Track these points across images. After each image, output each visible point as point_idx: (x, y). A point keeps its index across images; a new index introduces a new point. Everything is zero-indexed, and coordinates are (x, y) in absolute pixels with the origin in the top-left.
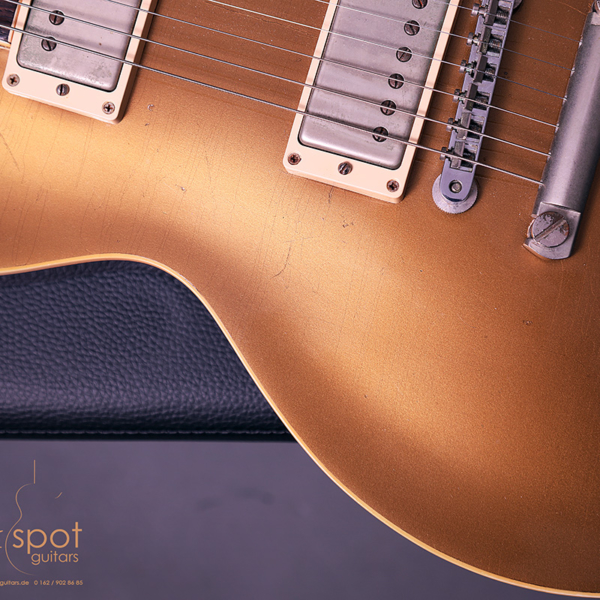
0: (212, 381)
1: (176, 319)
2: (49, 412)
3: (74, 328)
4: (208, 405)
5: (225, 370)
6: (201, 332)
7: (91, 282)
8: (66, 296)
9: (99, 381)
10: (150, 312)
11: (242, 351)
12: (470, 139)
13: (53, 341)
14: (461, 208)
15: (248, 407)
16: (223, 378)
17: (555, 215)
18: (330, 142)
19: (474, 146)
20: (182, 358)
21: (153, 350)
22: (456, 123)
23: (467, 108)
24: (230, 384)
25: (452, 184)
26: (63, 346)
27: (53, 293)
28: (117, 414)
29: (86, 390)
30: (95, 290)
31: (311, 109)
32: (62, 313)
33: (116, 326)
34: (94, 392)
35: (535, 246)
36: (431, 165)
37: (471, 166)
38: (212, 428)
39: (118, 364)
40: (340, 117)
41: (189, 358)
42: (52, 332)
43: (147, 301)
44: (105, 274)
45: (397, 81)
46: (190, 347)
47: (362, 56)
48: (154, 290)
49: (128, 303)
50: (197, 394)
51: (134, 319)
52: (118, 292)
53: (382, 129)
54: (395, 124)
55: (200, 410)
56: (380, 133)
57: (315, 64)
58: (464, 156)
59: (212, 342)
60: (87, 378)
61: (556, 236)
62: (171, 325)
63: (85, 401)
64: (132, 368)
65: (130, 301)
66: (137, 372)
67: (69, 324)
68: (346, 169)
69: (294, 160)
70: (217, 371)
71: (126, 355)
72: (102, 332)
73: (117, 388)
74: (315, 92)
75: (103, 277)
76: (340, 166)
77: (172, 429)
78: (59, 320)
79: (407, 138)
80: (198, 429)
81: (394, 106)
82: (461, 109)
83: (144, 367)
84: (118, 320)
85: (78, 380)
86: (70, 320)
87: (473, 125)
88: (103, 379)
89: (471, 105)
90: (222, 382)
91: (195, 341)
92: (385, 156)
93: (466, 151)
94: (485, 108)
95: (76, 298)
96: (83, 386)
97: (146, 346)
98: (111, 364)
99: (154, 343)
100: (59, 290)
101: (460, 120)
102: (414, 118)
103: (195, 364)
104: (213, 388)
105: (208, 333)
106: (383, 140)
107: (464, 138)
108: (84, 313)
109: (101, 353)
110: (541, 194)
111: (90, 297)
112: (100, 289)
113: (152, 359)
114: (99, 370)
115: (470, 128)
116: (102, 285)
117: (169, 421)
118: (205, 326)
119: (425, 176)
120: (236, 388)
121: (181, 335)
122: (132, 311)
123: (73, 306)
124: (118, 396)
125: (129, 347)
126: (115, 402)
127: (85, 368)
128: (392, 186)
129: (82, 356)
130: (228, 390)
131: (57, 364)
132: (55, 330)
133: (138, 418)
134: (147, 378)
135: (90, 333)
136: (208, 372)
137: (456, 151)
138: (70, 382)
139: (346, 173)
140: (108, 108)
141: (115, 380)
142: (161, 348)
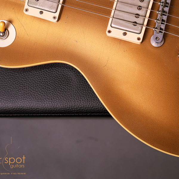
0: (85, 99)
1: (74, 81)
2: (37, 109)
3: (44, 84)
4: (84, 106)
5: (89, 96)
6: (81, 85)
7: (49, 71)
8: (41, 75)
9: (52, 99)
10: (66, 79)
11: (95, 89)
12: (162, 24)
13: (38, 88)
14: (159, 45)
15: (95, 106)
16: (88, 98)
18: (120, 26)
19: (163, 27)
20: (76, 92)
21: (67, 90)
22: (157, 20)
23: (161, 15)
24: (90, 100)
25: (156, 38)
26: (41, 89)
27: (38, 74)
28: (57, 109)
29: (48, 102)
30: (50, 73)
31: (114, 17)
32: (40, 80)
33: (56, 83)
34: (50, 103)
36: (150, 33)
37: (162, 32)
38: (85, 113)
39: (57, 94)
40: (123, 19)
41: (78, 92)
42: (38, 85)
43: (65, 76)
44: (53, 68)
45: (140, 8)
46: (78, 89)
48: (67, 73)
49: (60, 77)
50: (80, 103)
51: (61, 81)
52: (57, 73)
53: (136, 22)
54: (139, 20)
55: (81, 108)
56: (135, 23)
57: (115, 3)
58: (160, 30)
59: (84, 88)
60: (48, 98)
62: (72, 83)
63: (48, 105)
64: (61, 96)
65: (60, 76)
66: (63, 96)
67: (43, 83)
68: (125, 34)
69: (109, 32)
70: (86, 96)
71: (59, 92)
72: (52, 85)
73: (57, 101)
74: (116, 12)
75: (52, 69)
76: (123, 33)
77: (73, 114)
78: (40, 82)
79: (143, 25)
80: (81, 113)
81: (139, 15)
82: (159, 16)
83: (64, 95)
84: (57, 81)
85: (45, 99)
86: (43, 82)
87: (163, 20)
88: (53, 99)
89: (162, 14)
90: (88, 99)
91: (79, 87)
92: (136, 30)
93: (161, 28)
94: (166, 15)
95: (44, 75)
96: (47, 101)
97: (65, 89)
98: (55, 94)
99: (67, 88)
100: (39, 73)
101: (159, 19)
102: (145, 18)
103: (80, 94)
104: (85, 101)
105: (83, 85)
106: (136, 25)
107: (160, 24)
108: (47, 80)
109: (52, 91)
111: (48, 75)
112: (51, 72)
113: (67, 93)
114: (52, 96)
115: (162, 21)
116: (52, 71)
117: (72, 111)
118: (82, 83)
119: (148, 36)
120: (92, 101)
121: (75, 86)
122: (61, 79)
123: (44, 77)
124: (57, 104)
125: (60, 90)
126: (56, 105)
127: (47, 96)
128: (139, 39)
129: (46, 92)
130: (89, 102)
131: (39, 95)
132: (39, 85)
133: (63, 110)
134: (65, 98)
135: (49, 85)
136: (83, 96)
137: (158, 28)
138: (43, 100)
139: (125, 35)
140: (55, 18)
141: (56, 99)
142: (69, 90)
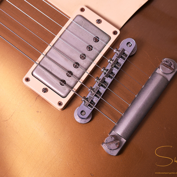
12: (95, 97)
14: (83, 121)
17: (116, 138)
18: (43, 78)
19: (96, 100)
22: (92, 89)
23: (98, 85)
25: (82, 111)
31: (41, 64)
35: (105, 147)
37: (92, 107)
40: (50, 70)
45: (77, 65)
47: (67, 51)
53: (64, 81)
54: (70, 81)
56: (63, 82)
57: (49, 48)
58: (91, 103)
61: (113, 146)
68: (45, 90)
69: (27, 80)
74: (45, 58)
76: (43, 89)
79: (72, 88)
81: (72, 74)
82: (96, 85)
87: (98, 92)
89: (100, 85)
92: (61, 91)
93: (92, 101)
94: (105, 88)
101: (94, 89)
102: (78, 82)
106: (63, 85)
107: (93, 96)
110: (115, 128)
115: (96, 93)
128: (60, 104)
137: (88, 100)
139: (45, 92)
